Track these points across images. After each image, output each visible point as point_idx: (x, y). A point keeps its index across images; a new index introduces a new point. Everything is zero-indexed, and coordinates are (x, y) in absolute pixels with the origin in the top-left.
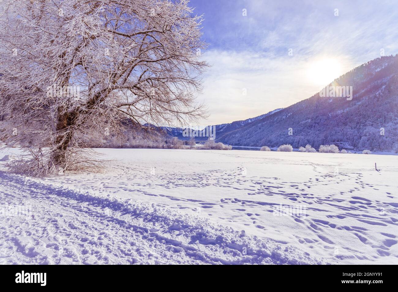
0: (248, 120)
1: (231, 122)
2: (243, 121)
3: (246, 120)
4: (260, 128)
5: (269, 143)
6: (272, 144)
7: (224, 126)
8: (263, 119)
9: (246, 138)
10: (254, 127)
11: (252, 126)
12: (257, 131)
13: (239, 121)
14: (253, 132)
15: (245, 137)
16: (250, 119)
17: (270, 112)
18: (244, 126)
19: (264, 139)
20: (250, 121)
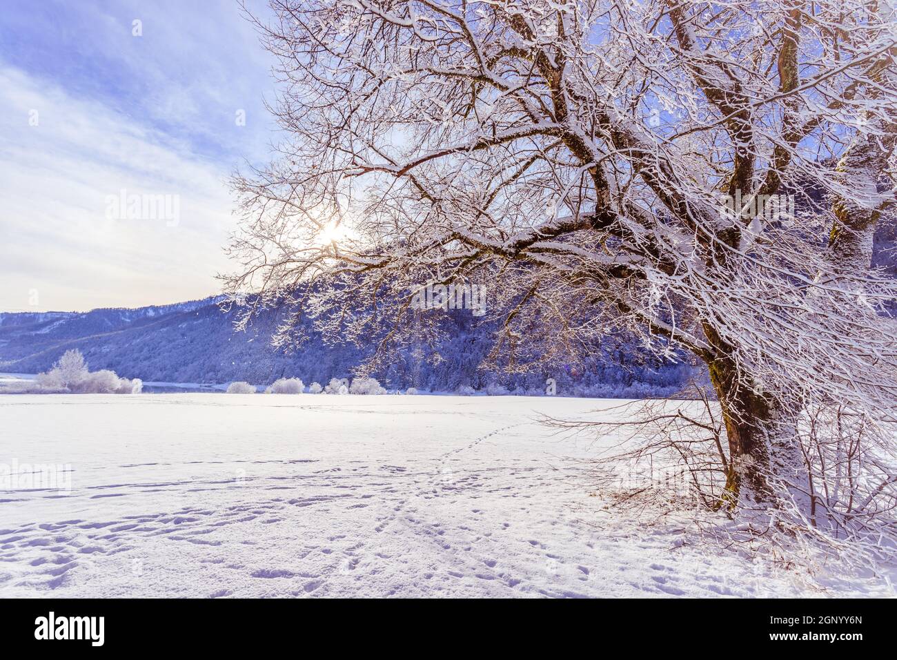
0: (146, 309)
1: (87, 310)
2: (130, 311)
3: (141, 309)
4: (183, 335)
5: (210, 374)
6: (219, 375)
7: (58, 319)
8: (192, 313)
9: (137, 358)
10: (165, 330)
11: (162, 327)
12: (174, 340)
13: (117, 311)
14: (162, 344)
15: (136, 355)
16: (155, 309)
17: (211, 298)
18: (134, 324)
19: (195, 364)
20: (151, 313)
